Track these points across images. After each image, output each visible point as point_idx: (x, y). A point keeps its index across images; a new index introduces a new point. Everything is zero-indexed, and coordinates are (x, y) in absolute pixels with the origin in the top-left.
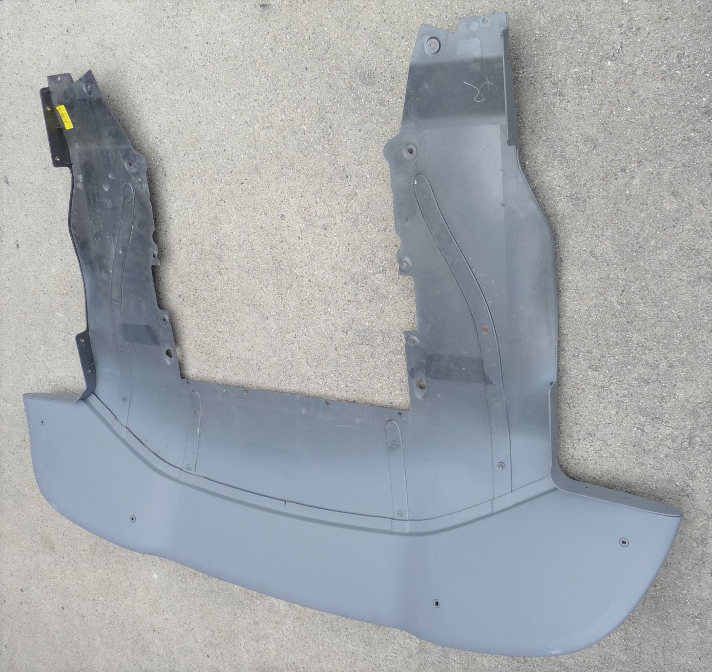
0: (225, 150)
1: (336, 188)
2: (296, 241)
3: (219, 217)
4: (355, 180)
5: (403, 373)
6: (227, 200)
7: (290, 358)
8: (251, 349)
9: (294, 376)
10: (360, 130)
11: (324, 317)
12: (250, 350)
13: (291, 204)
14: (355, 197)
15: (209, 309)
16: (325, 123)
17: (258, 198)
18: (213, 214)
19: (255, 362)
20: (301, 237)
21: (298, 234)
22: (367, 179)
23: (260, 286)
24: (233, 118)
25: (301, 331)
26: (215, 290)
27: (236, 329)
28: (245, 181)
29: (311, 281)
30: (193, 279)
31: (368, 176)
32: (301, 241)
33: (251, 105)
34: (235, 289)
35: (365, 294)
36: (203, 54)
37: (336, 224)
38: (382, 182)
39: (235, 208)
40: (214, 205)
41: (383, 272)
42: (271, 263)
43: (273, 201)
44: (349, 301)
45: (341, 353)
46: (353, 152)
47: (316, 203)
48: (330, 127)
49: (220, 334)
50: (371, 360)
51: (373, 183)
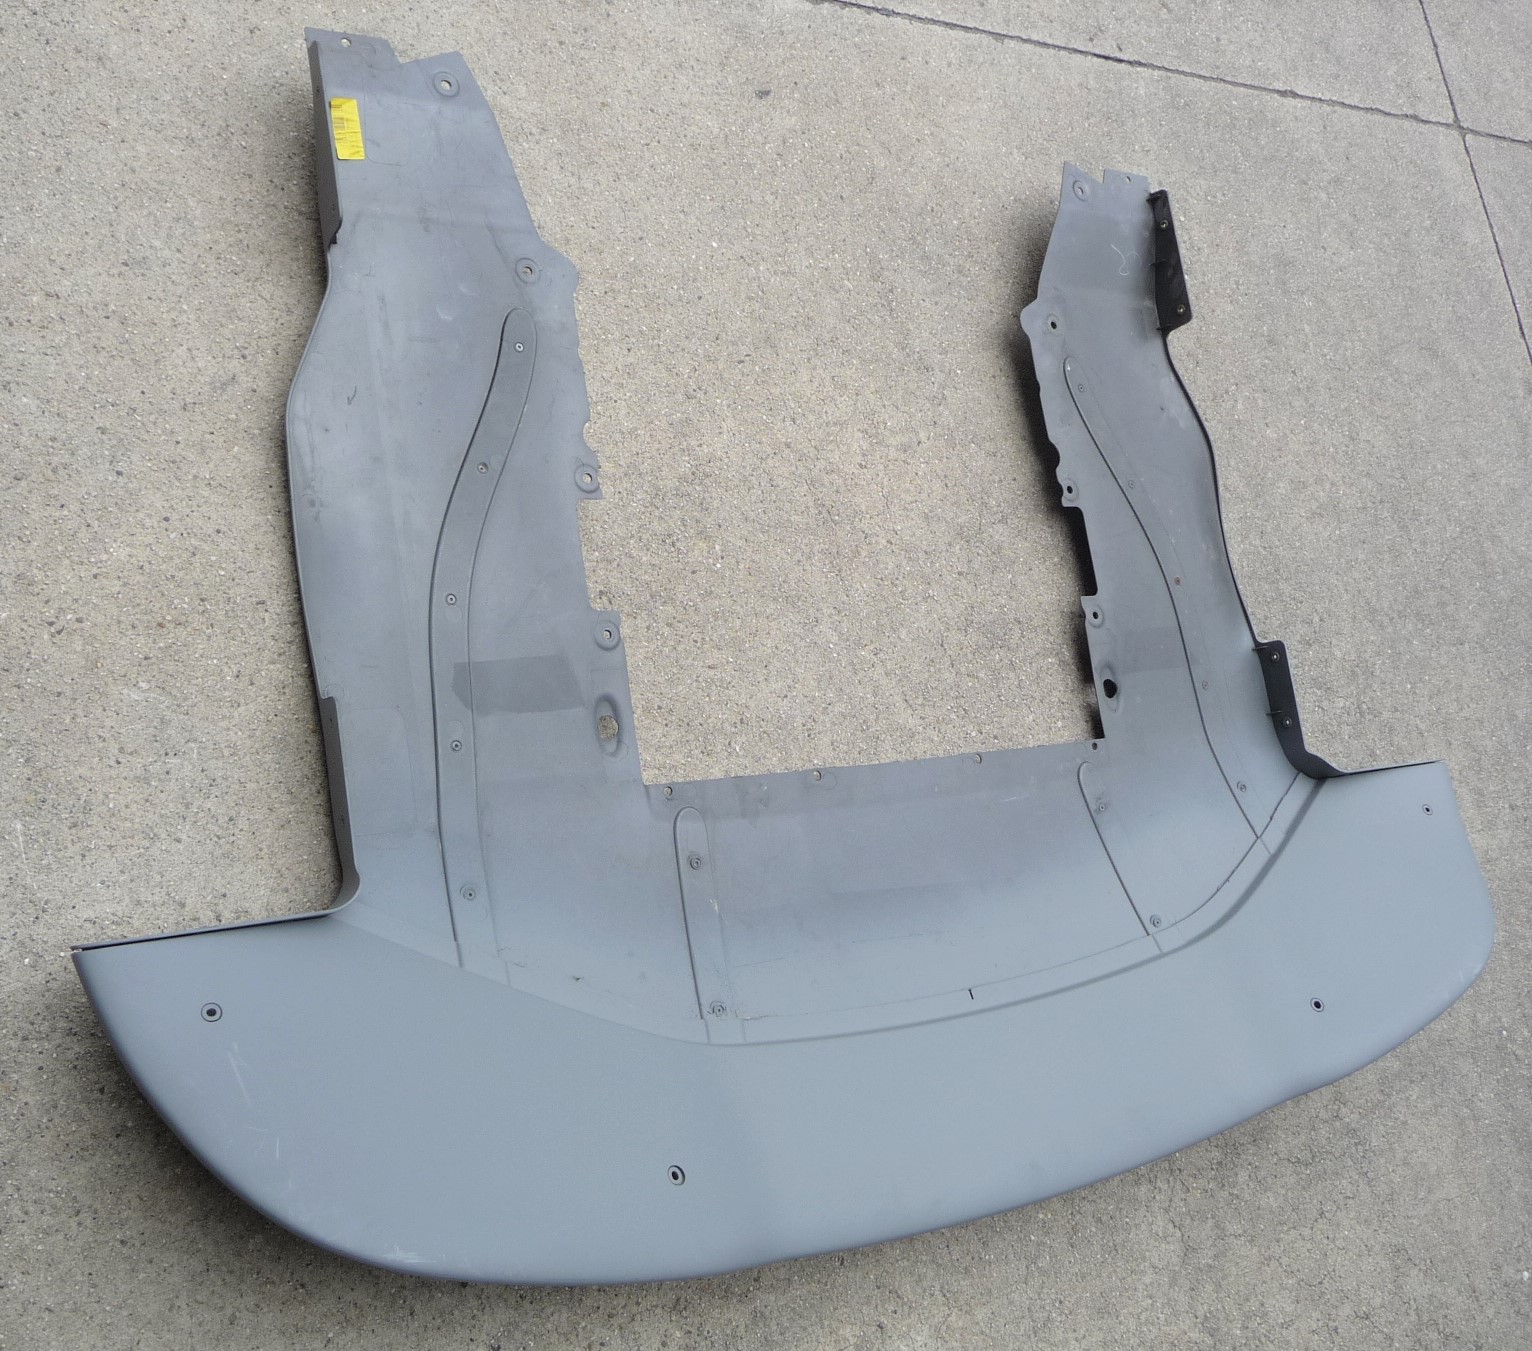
0: (700, 298)
1: (912, 386)
2: (856, 472)
3: (695, 421)
4: (939, 377)
5: (1062, 689)
6: (710, 390)
7: (870, 698)
8: (789, 694)
9: (884, 736)
10: (936, 303)
11: (923, 607)
12: (786, 696)
13: (840, 406)
14: (943, 402)
15: (679, 617)
16: (882, 283)
17: (776, 391)
18: (679, 415)
19: (799, 721)
20: (864, 463)
21: (859, 459)
22: (957, 375)
23: (796, 558)
24: (715, 245)
25: (886, 640)
26: (694, 572)
27: (751, 655)
28: (747, 358)
29: (891, 544)
30: (634, 553)
31: (959, 372)
32: (865, 470)
33: (749, 230)
34: (741, 566)
35: (984, 559)
36: (644, 125)
37: (920, 442)
38: (979, 383)
39: (729, 406)
40: (680, 397)
41: (1004, 521)
42: (813, 511)
43: (805, 399)
44: (960, 574)
45: (963, 670)
46: (931, 333)
47: (884, 406)
48: (891, 291)
49: (712, 673)
50: (1012, 675)
51: (967, 383)
